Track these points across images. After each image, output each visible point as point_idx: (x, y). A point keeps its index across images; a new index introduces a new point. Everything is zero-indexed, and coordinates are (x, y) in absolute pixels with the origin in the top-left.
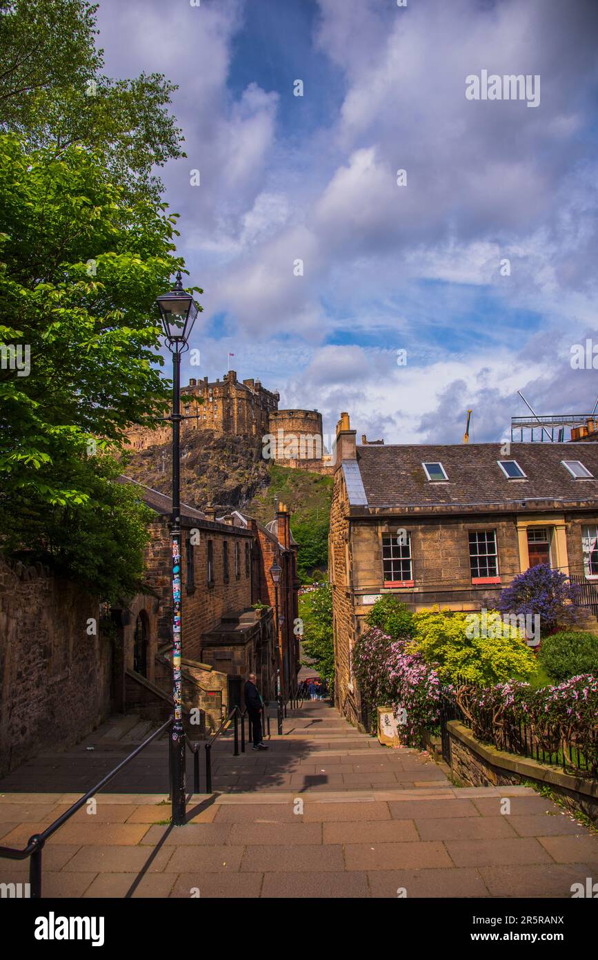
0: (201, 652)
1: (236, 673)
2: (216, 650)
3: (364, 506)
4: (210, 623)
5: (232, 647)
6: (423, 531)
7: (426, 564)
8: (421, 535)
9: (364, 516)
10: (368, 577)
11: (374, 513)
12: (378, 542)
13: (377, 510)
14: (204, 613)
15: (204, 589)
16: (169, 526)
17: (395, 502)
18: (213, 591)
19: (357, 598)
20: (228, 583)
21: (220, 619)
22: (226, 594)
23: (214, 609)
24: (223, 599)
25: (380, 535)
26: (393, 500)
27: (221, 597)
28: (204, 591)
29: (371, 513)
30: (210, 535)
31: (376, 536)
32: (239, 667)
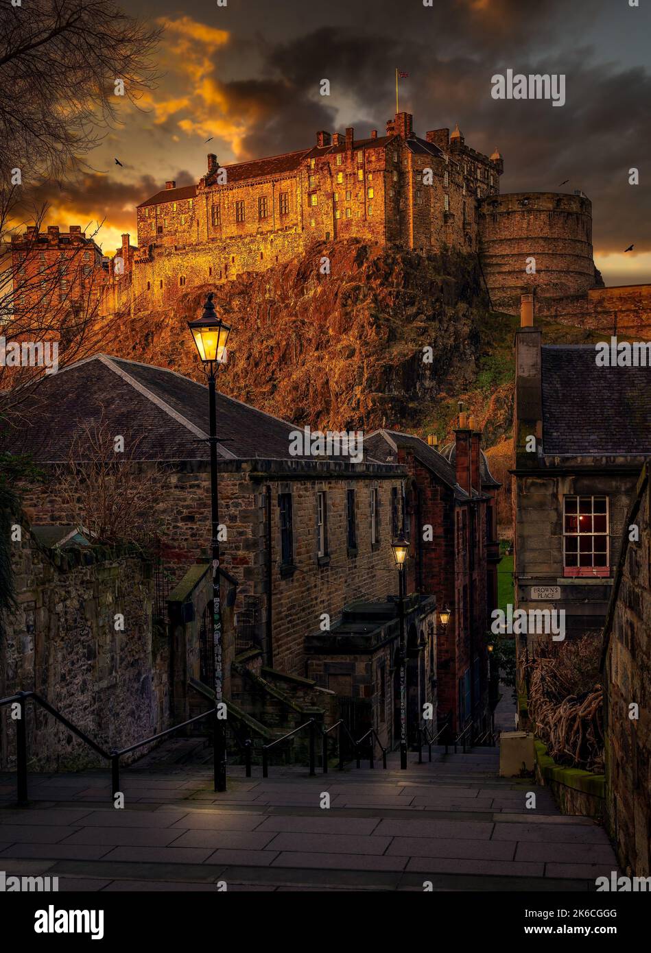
0: (306, 662)
3: (536, 454)
5: (352, 657)
10: (540, 561)
12: (556, 509)
13: (558, 460)
14: (312, 605)
15: (311, 567)
16: (251, 478)
17: (589, 448)
18: (327, 570)
19: (523, 590)
20: (356, 557)
21: (340, 612)
22: (353, 573)
23: (329, 597)
24: (346, 582)
25: (561, 498)
26: (587, 444)
27: (343, 580)
28: (310, 570)
29: (548, 464)
30: (321, 483)
31: (554, 499)
32: (361, 687)
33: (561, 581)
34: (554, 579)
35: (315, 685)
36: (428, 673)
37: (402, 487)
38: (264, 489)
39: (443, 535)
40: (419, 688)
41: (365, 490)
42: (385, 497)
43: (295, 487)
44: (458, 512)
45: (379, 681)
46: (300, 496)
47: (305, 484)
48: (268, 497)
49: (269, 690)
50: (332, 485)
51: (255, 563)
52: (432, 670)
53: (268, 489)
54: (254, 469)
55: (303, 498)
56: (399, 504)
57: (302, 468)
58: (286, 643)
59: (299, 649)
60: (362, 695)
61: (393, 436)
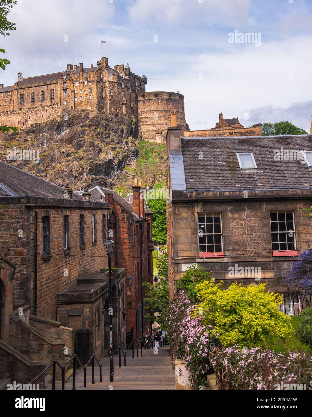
0: (56, 309)
1: (85, 327)
2: (69, 307)
3: (183, 191)
4: (66, 285)
5: (82, 305)
6: (231, 211)
7: (234, 239)
8: (229, 215)
9: (183, 199)
10: (186, 249)
11: (191, 196)
12: (194, 221)
13: (194, 194)
14: (60, 277)
15: (60, 256)
16: (26, 207)
17: (210, 188)
18: (69, 257)
19: (177, 266)
20: (84, 250)
21: (75, 280)
22: (82, 258)
23: (70, 272)
24: (79, 263)
25: (196, 214)
26: (208, 186)
27: (77, 262)
28: (60, 257)
29: (189, 196)
30: (66, 211)
31: (193, 215)
32: (87, 322)
33: (198, 260)
34: (194, 259)
35: (60, 325)
36: (121, 310)
37: (107, 214)
38: (34, 213)
39: (127, 238)
40: (117, 318)
41: (89, 215)
42: (99, 219)
43: (51, 213)
44: (134, 226)
45: (97, 318)
46: (54, 218)
47: (57, 211)
48: (36, 218)
49: (32, 331)
50: (72, 212)
51: (27, 255)
52: (123, 308)
53: (36, 212)
54: (28, 202)
55: (56, 219)
56: (106, 222)
57: (56, 202)
58: (45, 300)
59: (52, 302)
60: (87, 327)
61: (103, 190)
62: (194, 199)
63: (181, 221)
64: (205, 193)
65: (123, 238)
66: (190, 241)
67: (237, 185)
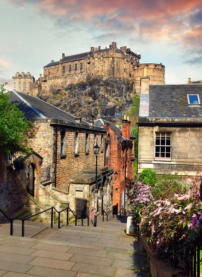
0: (69, 186)
2: (76, 185)
3: (146, 117)
5: (83, 185)
6: (179, 132)
7: (179, 150)
8: (177, 134)
9: (146, 122)
11: (152, 121)
12: (153, 137)
13: (154, 119)
14: (71, 168)
18: (78, 158)
21: (82, 171)
23: (78, 166)
24: (84, 162)
25: (154, 133)
28: (72, 157)
29: (150, 121)
30: (76, 129)
31: (152, 133)
32: (86, 195)
33: (154, 162)
34: (151, 161)
37: (105, 135)
41: (93, 135)
42: (99, 137)
44: (122, 144)
46: (69, 133)
47: (71, 129)
48: (56, 132)
51: (51, 152)
54: (52, 122)
56: (104, 140)
57: (70, 124)
60: (86, 198)
61: (104, 121)
62: (153, 122)
63: (144, 137)
64: (161, 119)
65: (115, 151)
66: (149, 150)
67: (185, 115)
